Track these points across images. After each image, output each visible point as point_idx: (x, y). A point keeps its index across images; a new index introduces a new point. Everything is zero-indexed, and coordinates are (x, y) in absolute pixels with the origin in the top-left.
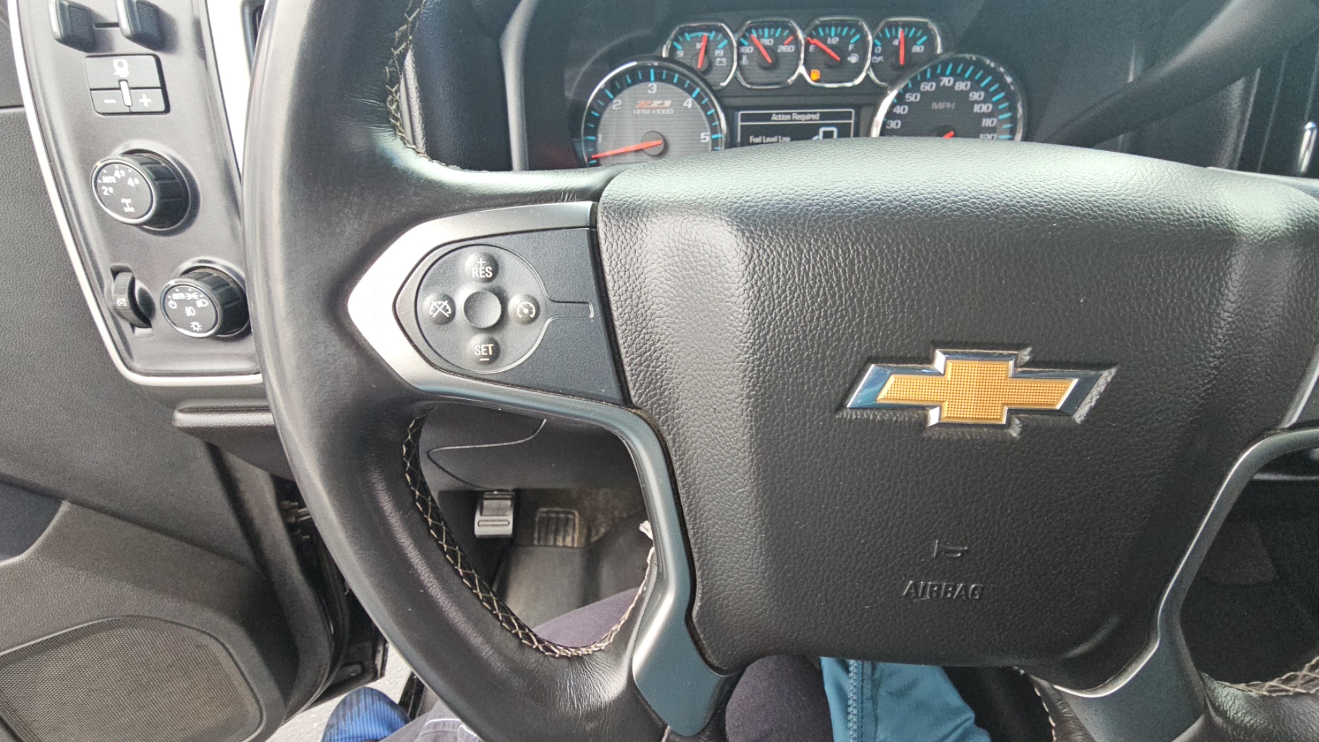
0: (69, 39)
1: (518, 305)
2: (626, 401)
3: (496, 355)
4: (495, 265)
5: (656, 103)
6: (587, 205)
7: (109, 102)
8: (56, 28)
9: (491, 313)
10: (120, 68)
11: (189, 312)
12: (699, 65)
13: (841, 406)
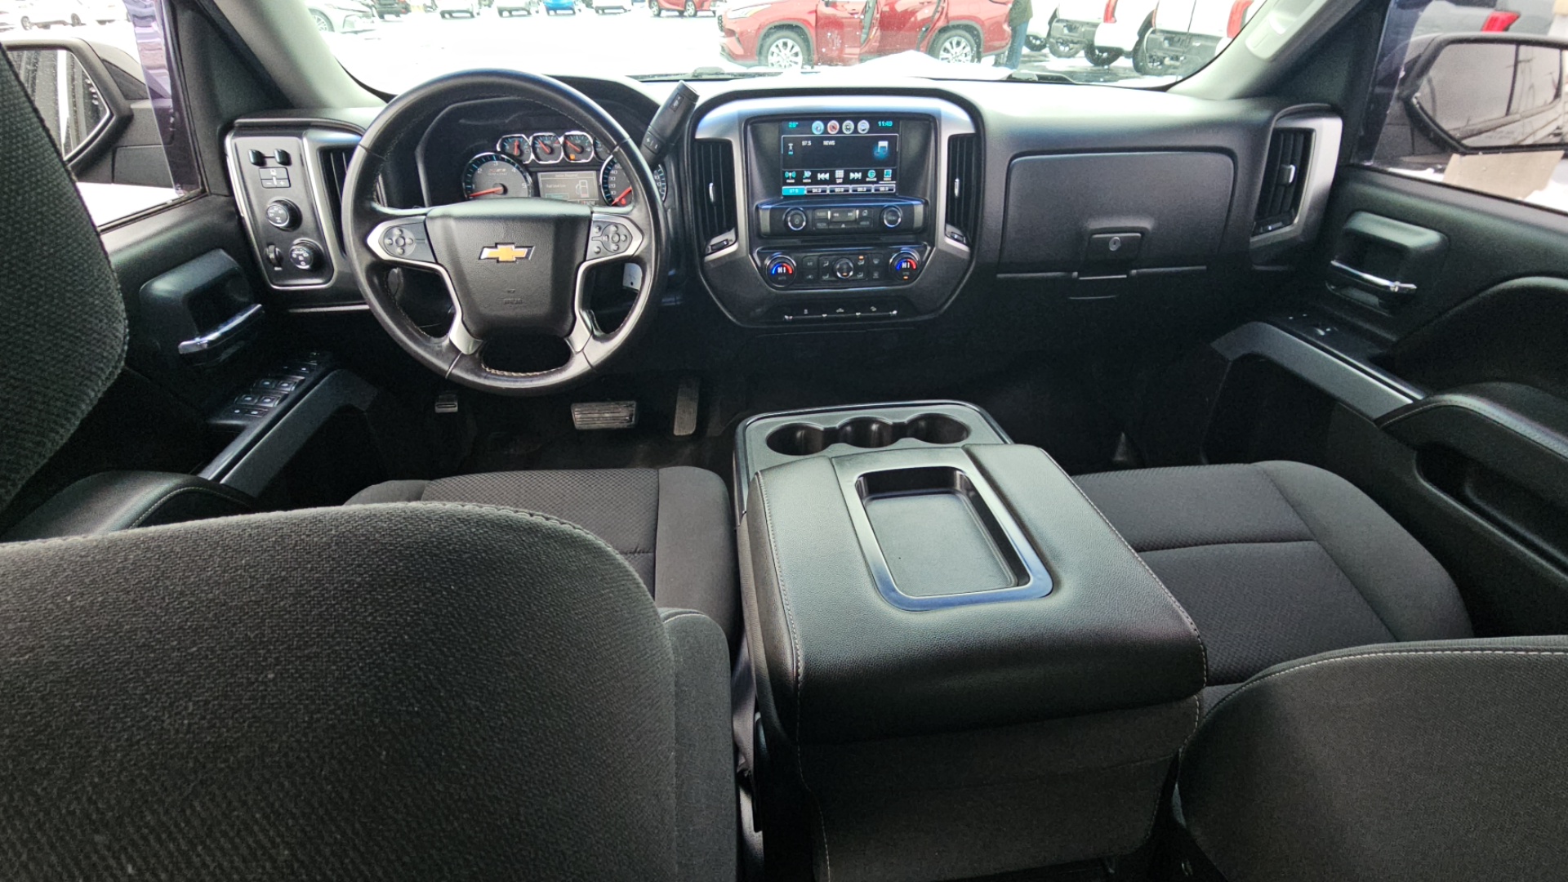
0: (256, 163)
1: (408, 241)
2: (437, 263)
3: (404, 251)
4: (401, 231)
5: (498, 170)
6: (424, 217)
7: (268, 184)
8: (252, 160)
9: (402, 242)
10: (273, 172)
11: (301, 258)
12: (516, 152)
13: (480, 258)
